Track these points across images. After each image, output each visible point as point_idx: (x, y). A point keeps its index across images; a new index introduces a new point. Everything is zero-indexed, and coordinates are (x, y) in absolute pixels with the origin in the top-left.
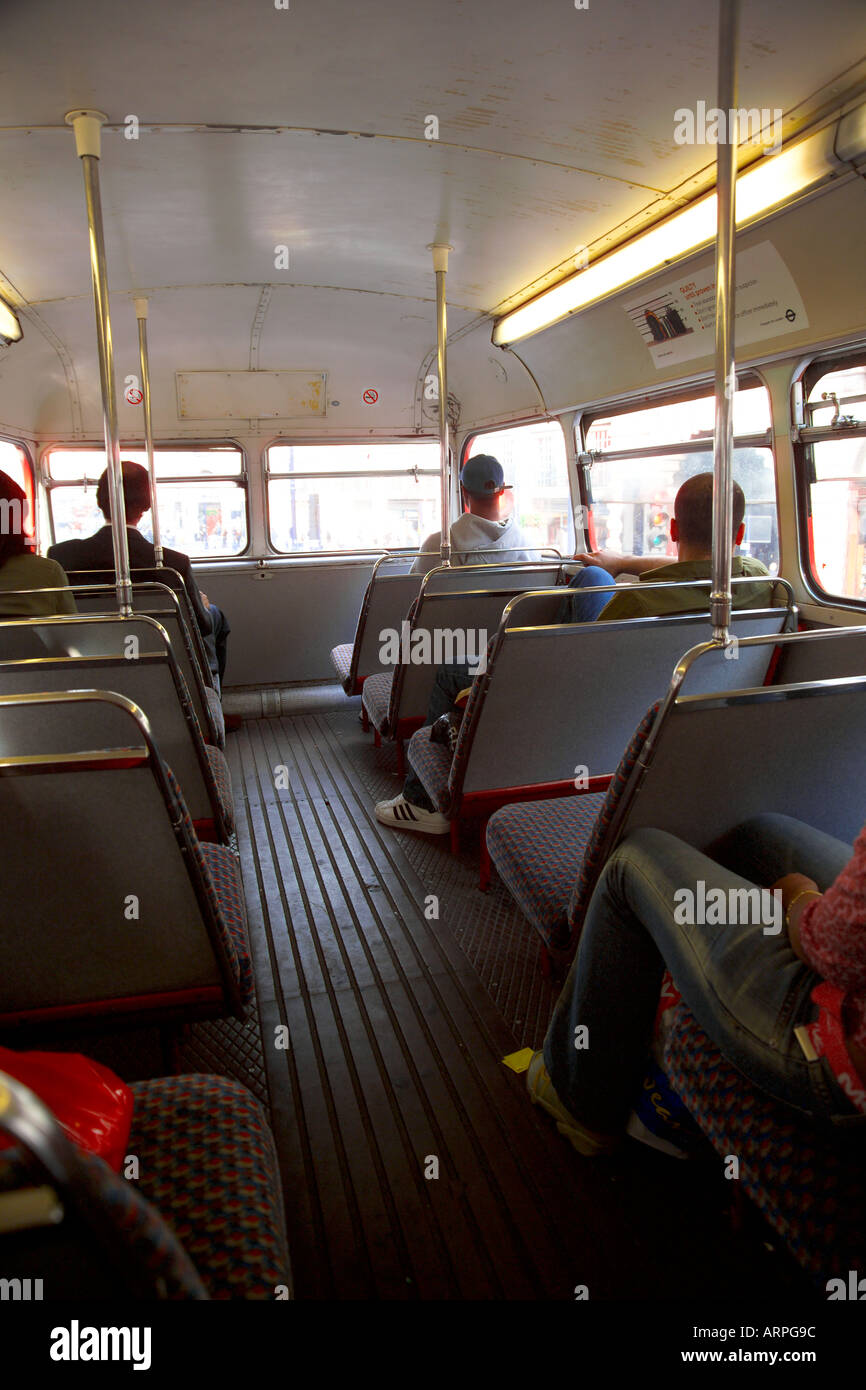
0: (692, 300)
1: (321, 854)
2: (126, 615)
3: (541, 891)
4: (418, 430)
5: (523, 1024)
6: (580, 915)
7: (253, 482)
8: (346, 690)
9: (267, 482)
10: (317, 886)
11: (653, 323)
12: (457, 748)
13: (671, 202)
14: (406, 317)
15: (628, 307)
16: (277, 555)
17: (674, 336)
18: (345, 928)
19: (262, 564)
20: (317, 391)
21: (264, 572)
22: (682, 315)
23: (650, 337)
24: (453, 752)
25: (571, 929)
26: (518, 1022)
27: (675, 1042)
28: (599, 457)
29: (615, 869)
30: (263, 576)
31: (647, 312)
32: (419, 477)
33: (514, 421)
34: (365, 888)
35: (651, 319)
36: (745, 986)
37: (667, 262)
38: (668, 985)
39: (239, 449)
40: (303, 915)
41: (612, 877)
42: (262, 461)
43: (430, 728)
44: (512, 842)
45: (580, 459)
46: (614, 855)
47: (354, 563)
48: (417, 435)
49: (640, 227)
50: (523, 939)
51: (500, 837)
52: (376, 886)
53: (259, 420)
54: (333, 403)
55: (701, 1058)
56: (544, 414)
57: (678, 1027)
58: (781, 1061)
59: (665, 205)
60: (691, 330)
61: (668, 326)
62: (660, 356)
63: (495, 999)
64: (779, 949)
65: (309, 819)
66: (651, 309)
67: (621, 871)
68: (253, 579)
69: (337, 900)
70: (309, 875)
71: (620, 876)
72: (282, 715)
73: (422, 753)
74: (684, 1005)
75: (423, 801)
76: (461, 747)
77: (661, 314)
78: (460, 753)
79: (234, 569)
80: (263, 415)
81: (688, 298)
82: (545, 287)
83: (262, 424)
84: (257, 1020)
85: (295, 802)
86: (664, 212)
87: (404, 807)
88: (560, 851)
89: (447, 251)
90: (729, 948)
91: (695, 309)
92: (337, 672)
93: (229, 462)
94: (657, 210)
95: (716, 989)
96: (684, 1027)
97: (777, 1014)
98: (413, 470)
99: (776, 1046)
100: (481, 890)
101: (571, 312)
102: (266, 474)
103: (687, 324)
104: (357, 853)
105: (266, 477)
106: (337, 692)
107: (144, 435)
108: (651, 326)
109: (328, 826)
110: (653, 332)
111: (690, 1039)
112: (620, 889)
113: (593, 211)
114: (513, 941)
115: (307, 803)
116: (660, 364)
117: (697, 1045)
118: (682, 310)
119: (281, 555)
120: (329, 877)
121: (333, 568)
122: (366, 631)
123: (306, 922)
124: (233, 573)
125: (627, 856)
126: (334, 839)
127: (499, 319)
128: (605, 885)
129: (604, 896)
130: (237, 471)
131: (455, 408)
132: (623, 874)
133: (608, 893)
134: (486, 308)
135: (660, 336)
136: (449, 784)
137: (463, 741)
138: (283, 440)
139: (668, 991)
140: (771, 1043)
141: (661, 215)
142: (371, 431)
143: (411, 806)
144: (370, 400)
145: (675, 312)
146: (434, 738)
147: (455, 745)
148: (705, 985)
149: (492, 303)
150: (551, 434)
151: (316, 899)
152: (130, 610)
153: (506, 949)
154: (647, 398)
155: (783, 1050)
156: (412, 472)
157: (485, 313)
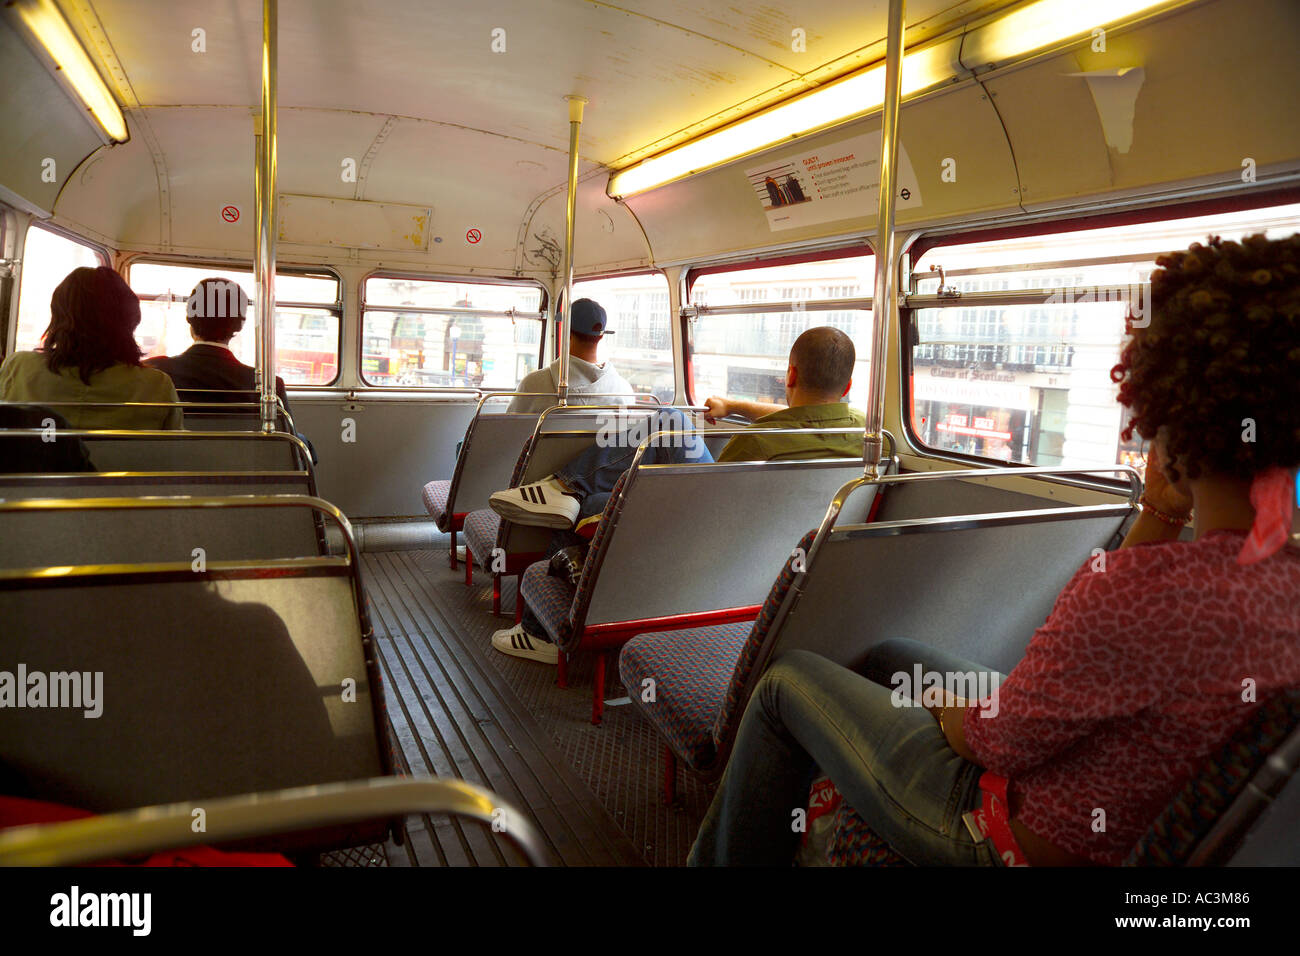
0: (813, 172)
1: (425, 689)
2: (269, 431)
3: (683, 714)
4: (518, 272)
5: (653, 849)
6: (728, 735)
7: (349, 313)
8: (441, 526)
9: (362, 313)
10: (425, 721)
11: (773, 190)
12: (580, 582)
13: (804, 83)
14: (523, 162)
15: (748, 172)
16: (366, 388)
17: (792, 203)
18: (461, 761)
19: (352, 395)
20: (422, 228)
21: (354, 404)
22: (802, 185)
23: (768, 202)
24: (574, 587)
25: (716, 749)
26: (649, 847)
27: (840, 842)
28: (704, 310)
29: (768, 688)
30: (353, 408)
31: (768, 179)
32: (516, 320)
33: (619, 270)
34: (475, 722)
35: (771, 186)
36: (913, 782)
37: (795, 136)
38: (816, 795)
39: (335, 277)
40: (416, 749)
41: (766, 695)
42: (360, 291)
43: (549, 561)
44: (650, 669)
45: (684, 311)
46: (766, 675)
47: (447, 401)
48: (516, 278)
49: (773, 101)
50: (641, 769)
51: (636, 664)
52: (487, 721)
53: (359, 249)
54: (436, 240)
55: (869, 854)
56: (651, 265)
57: (842, 828)
58: (952, 845)
59: (798, 85)
60: (809, 199)
61: (787, 193)
62: (776, 220)
63: (622, 827)
64: (940, 748)
65: (407, 654)
66: (772, 177)
67: (775, 688)
68: (342, 410)
69: (448, 735)
70: (415, 710)
71: (774, 694)
72: (364, 551)
73: (539, 587)
74: (846, 808)
75: (541, 633)
76: (586, 580)
77: (781, 182)
78: (585, 584)
79: (322, 399)
80: (366, 246)
81: (810, 169)
82: (666, 148)
83: (363, 254)
84: (383, 854)
85: (391, 637)
86: (796, 91)
87: (522, 636)
88: (698, 677)
89: (583, 103)
90: (895, 750)
91: (816, 180)
92: (431, 508)
93: (325, 290)
94: (788, 89)
95: (886, 787)
96: (848, 828)
97: (945, 803)
98: (511, 313)
99: (946, 832)
100: (594, 723)
101: (692, 173)
102: (363, 305)
103: (806, 194)
104: (462, 689)
105: (362, 308)
106: (430, 530)
107: (252, 254)
108: (770, 192)
109: (429, 662)
110: (772, 197)
111: (855, 838)
112: (774, 705)
113: (731, 82)
114: (632, 771)
115: (403, 638)
116: (775, 227)
117: (863, 843)
118: (802, 180)
119: (371, 388)
120: (436, 711)
121: (425, 404)
122: (466, 467)
123: (419, 756)
124: (321, 403)
125: (780, 674)
126: (436, 674)
127: (615, 172)
128: (758, 700)
129: (759, 714)
130: (331, 299)
131: (556, 254)
132: (778, 692)
133: (761, 709)
134: (604, 160)
135: (778, 200)
136: (571, 618)
137: (589, 573)
138: (381, 273)
139: (816, 802)
140: (941, 830)
141: (792, 93)
142: (472, 270)
143: (529, 637)
144: (473, 240)
145: (796, 181)
146: (552, 571)
147: (577, 578)
148: (873, 784)
149: (611, 156)
150: (656, 285)
151: (427, 733)
152: (273, 427)
153: (626, 779)
154: (757, 258)
155: (953, 835)
156: (509, 314)
157: (602, 166)
